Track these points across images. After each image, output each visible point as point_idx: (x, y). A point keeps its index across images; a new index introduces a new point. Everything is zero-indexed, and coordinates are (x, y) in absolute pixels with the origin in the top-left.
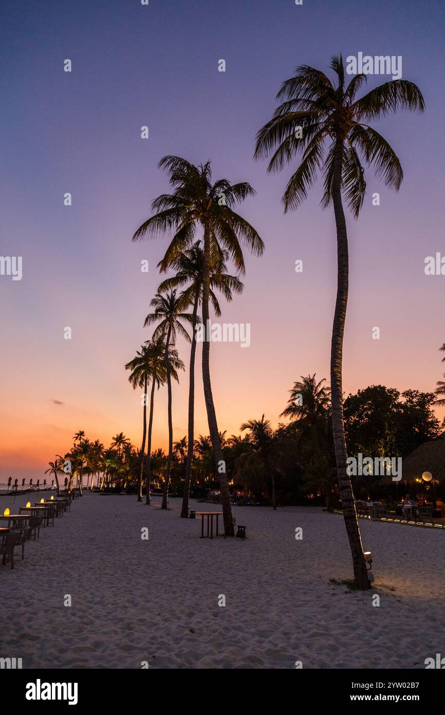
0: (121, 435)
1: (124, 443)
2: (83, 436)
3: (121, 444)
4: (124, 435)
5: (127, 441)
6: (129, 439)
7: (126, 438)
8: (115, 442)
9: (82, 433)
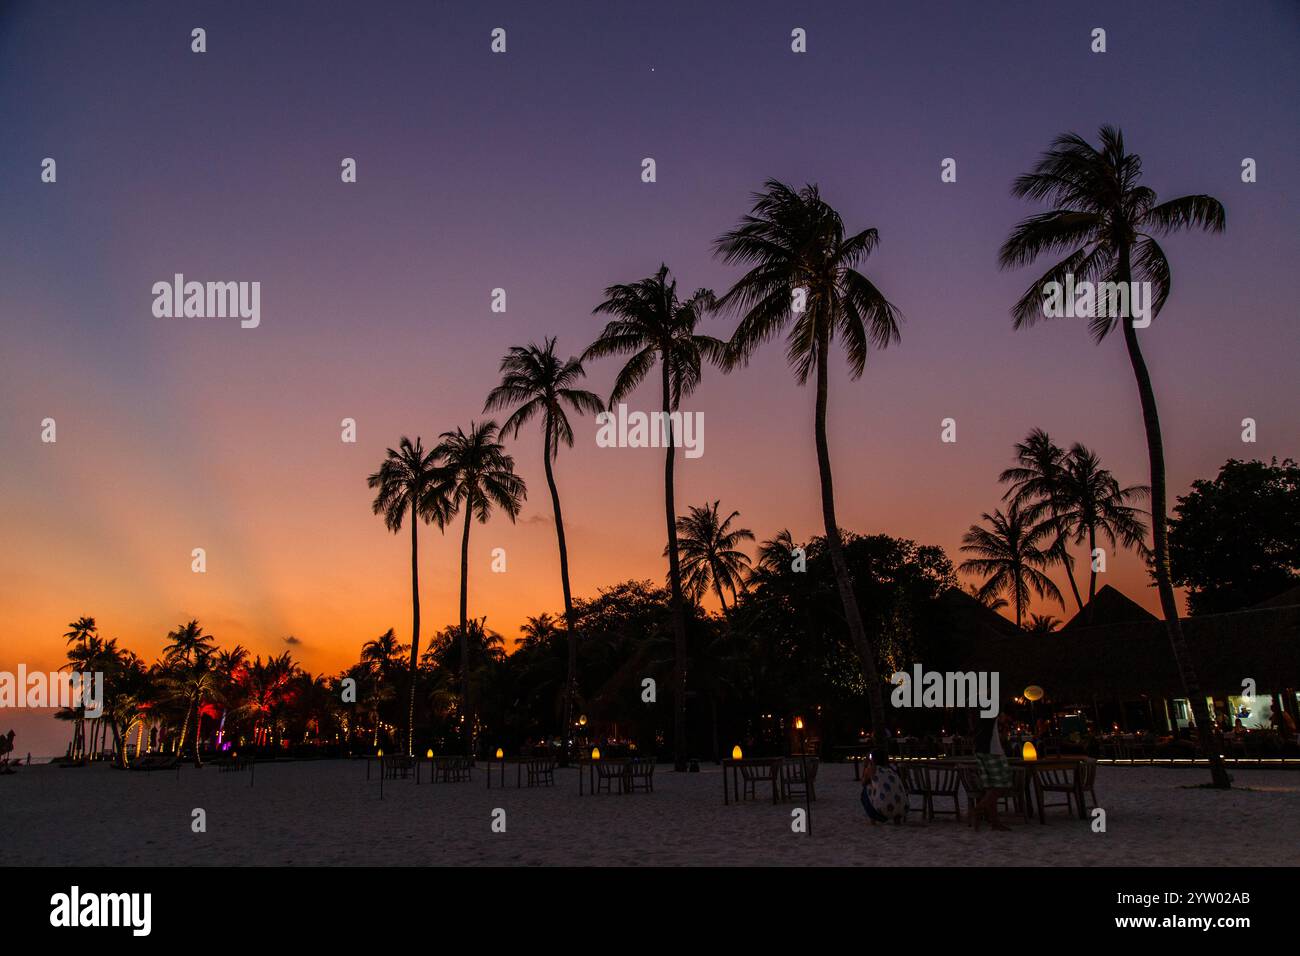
0: (192, 626)
1: (199, 646)
2: (92, 630)
3: (192, 650)
4: (199, 626)
5: (205, 642)
6: (212, 637)
7: (202, 635)
8: (175, 643)
9: (88, 624)
